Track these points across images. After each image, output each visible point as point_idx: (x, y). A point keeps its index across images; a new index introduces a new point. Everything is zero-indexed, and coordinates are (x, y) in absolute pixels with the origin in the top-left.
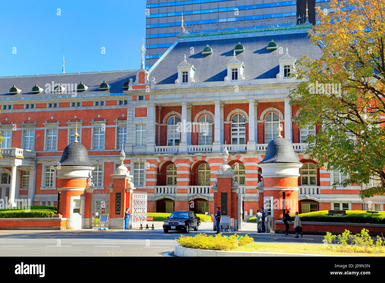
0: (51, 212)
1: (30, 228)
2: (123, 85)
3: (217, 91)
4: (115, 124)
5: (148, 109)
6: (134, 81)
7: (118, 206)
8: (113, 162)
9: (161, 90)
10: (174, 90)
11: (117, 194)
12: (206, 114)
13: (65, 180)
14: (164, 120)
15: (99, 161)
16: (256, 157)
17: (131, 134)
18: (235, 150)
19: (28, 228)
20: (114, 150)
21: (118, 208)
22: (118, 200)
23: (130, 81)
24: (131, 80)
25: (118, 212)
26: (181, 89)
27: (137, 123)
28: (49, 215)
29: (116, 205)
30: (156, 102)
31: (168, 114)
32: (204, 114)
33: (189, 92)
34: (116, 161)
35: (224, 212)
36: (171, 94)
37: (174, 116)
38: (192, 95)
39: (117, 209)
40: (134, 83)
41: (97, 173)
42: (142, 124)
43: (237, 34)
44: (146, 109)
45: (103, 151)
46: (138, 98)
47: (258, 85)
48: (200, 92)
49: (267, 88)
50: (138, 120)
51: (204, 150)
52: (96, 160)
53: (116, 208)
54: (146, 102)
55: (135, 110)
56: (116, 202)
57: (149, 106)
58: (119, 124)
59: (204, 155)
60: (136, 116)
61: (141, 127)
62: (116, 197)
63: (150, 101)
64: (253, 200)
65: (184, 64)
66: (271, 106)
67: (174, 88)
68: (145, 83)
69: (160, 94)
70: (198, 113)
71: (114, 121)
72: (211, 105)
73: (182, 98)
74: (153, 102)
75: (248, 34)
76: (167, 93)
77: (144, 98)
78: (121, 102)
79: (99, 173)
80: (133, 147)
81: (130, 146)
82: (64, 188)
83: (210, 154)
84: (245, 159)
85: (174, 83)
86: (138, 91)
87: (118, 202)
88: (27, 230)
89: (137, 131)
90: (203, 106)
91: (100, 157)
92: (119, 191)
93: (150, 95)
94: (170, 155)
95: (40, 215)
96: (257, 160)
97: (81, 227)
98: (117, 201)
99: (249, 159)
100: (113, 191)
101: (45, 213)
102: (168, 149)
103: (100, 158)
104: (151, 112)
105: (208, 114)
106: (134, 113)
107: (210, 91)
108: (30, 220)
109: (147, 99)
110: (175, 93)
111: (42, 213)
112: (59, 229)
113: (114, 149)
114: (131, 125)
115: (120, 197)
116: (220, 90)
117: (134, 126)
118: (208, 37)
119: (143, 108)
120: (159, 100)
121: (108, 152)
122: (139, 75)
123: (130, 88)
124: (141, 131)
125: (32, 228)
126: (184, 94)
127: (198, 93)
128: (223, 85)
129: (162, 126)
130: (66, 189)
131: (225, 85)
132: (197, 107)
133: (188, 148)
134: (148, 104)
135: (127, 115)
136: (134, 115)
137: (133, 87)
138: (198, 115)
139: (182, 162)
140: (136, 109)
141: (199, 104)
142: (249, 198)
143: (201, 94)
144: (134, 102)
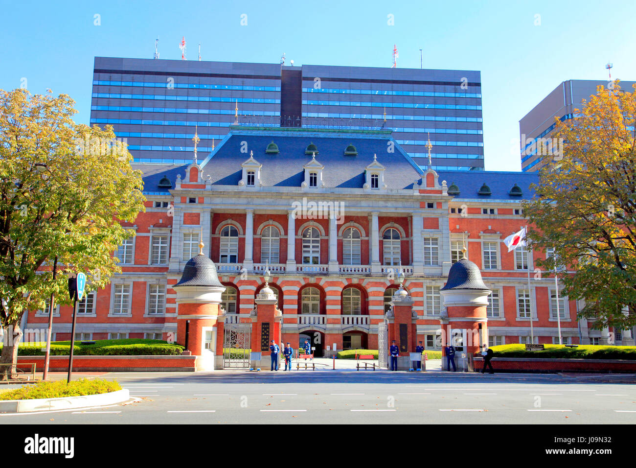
0: (178, 348)
1: (149, 369)
2: (159, 182)
3: (292, 198)
4: (149, 232)
5: (201, 215)
6: (183, 177)
7: (265, 339)
8: (146, 282)
9: (221, 192)
10: (239, 194)
11: (263, 324)
12: (272, 225)
13: (194, 304)
14: (217, 229)
15: (126, 280)
16: (340, 280)
17: (178, 247)
18: (314, 271)
19: (146, 369)
20: (147, 266)
21: (265, 342)
22: (265, 332)
23: (177, 178)
24: (179, 176)
25: (265, 348)
26: (247, 192)
27: (187, 232)
28: (176, 351)
29: (262, 339)
30: (213, 207)
31: (223, 222)
32: (269, 225)
33: (257, 197)
34: (150, 280)
35: (404, 347)
36: (234, 199)
37: (230, 226)
38: (260, 201)
39: (263, 344)
40: (184, 181)
41: (121, 295)
42: (193, 235)
43: (305, 132)
44: (198, 215)
45: (131, 266)
46: (188, 201)
47: (344, 195)
48: (271, 198)
49: (353, 199)
50: (188, 229)
51: (275, 270)
52: (121, 279)
53: (262, 342)
54: (200, 206)
55: (183, 215)
56: (262, 335)
57: (204, 212)
58: (154, 232)
59: (277, 275)
60: (184, 223)
61: (191, 237)
62: (263, 328)
63: (205, 206)
64: (337, 332)
65: (251, 162)
66: (351, 221)
67: (236, 191)
68: (198, 181)
69: (219, 197)
70: (262, 224)
71: (149, 228)
72: (278, 215)
73: (248, 203)
74: (208, 206)
75: (319, 133)
76: (227, 196)
77: (197, 201)
78: (158, 205)
79: (124, 295)
80: (181, 263)
81: (176, 261)
82: (193, 316)
83: (284, 274)
84: (326, 282)
85: (237, 184)
86: (189, 191)
87: (265, 335)
88: (145, 371)
89: (185, 242)
90: (268, 215)
91: (127, 274)
92: (266, 321)
93: (205, 198)
94: (233, 275)
95: (162, 351)
96: (341, 284)
97: (213, 368)
98: (263, 333)
99: (331, 282)
100: (258, 320)
101: (169, 348)
102: (220, 267)
103: (127, 276)
104: (206, 220)
105: (274, 226)
106: (182, 219)
107: (284, 197)
108: (149, 358)
109: (201, 202)
110: (239, 197)
111: (165, 349)
112: (193, 370)
113: (147, 264)
114: (178, 235)
115: (268, 328)
116: (296, 198)
117: (183, 236)
118: (269, 132)
119: (194, 213)
120: (217, 204)
121: (139, 268)
122: (190, 172)
123: (178, 187)
124: (191, 242)
125: (153, 369)
126: (250, 199)
127: (268, 199)
128: (300, 192)
129: (215, 238)
130: (196, 316)
131: (302, 192)
132: (260, 216)
133: (255, 268)
134: (203, 208)
135: (173, 221)
136: (182, 222)
137: (182, 186)
138: (261, 226)
139: (247, 284)
140: (185, 214)
141: (263, 213)
142: (331, 329)
143: (272, 200)
144: (183, 206)
